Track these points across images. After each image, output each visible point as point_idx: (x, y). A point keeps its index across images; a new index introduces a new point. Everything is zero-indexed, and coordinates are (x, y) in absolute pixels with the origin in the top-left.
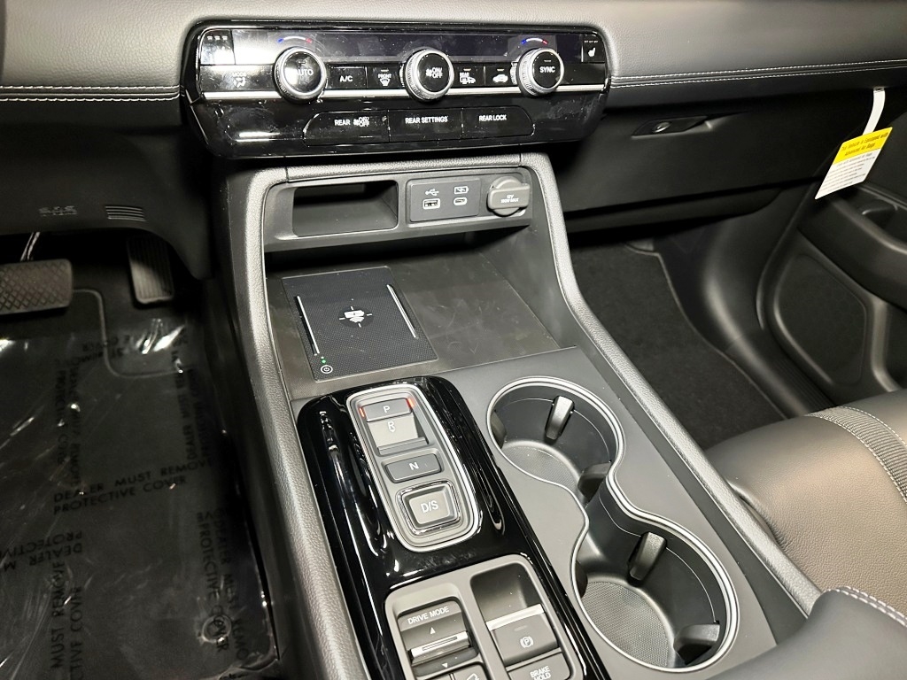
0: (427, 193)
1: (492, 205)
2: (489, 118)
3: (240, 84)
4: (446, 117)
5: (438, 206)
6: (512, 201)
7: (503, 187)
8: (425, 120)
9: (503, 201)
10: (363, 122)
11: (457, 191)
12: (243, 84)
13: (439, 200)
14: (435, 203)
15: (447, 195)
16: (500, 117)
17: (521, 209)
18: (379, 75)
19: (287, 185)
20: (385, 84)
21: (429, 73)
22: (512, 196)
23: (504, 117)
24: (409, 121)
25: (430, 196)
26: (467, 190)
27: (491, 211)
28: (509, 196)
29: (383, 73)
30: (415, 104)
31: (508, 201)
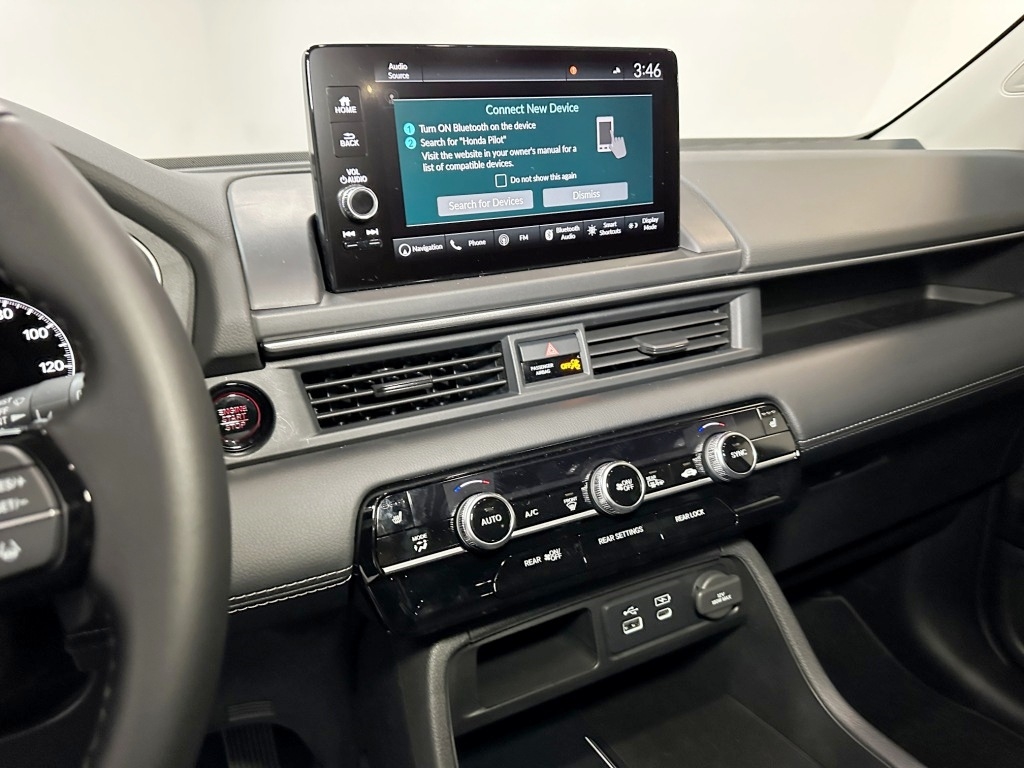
0: (625, 613)
1: (702, 610)
2: (686, 517)
3: (421, 548)
4: (640, 527)
5: (641, 626)
6: (725, 599)
7: (709, 586)
8: (619, 536)
9: (714, 602)
10: (554, 555)
11: (659, 602)
12: (425, 547)
13: (640, 619)
14: (637, 623)
15: (648, 611)
16: (697, 512)
17: (734, 606)
18: (565, 501)
19: (470, 647)
20: (572, 508)
21: (619, 487)
22: (723, 594)
23: (702, 511)
24: (602, 541)
25: (630, 616)
26: (669, 598)
27: (703, 617)
28: (719, 595)
29: (568, 497)
30: (607, 521)
31: (719, 601)
